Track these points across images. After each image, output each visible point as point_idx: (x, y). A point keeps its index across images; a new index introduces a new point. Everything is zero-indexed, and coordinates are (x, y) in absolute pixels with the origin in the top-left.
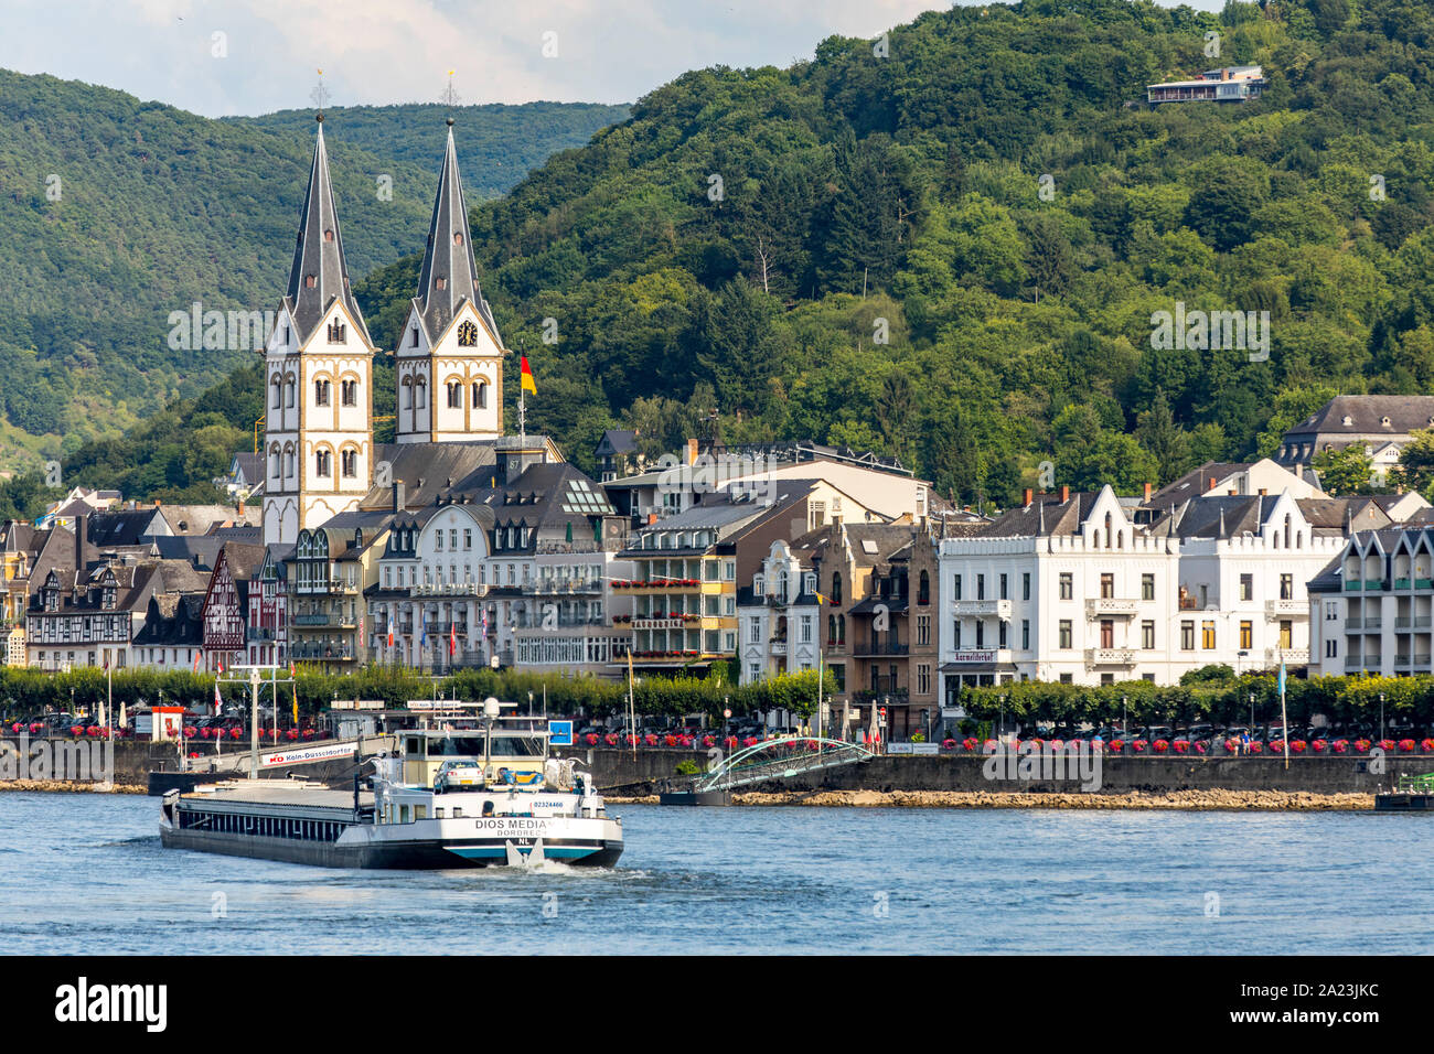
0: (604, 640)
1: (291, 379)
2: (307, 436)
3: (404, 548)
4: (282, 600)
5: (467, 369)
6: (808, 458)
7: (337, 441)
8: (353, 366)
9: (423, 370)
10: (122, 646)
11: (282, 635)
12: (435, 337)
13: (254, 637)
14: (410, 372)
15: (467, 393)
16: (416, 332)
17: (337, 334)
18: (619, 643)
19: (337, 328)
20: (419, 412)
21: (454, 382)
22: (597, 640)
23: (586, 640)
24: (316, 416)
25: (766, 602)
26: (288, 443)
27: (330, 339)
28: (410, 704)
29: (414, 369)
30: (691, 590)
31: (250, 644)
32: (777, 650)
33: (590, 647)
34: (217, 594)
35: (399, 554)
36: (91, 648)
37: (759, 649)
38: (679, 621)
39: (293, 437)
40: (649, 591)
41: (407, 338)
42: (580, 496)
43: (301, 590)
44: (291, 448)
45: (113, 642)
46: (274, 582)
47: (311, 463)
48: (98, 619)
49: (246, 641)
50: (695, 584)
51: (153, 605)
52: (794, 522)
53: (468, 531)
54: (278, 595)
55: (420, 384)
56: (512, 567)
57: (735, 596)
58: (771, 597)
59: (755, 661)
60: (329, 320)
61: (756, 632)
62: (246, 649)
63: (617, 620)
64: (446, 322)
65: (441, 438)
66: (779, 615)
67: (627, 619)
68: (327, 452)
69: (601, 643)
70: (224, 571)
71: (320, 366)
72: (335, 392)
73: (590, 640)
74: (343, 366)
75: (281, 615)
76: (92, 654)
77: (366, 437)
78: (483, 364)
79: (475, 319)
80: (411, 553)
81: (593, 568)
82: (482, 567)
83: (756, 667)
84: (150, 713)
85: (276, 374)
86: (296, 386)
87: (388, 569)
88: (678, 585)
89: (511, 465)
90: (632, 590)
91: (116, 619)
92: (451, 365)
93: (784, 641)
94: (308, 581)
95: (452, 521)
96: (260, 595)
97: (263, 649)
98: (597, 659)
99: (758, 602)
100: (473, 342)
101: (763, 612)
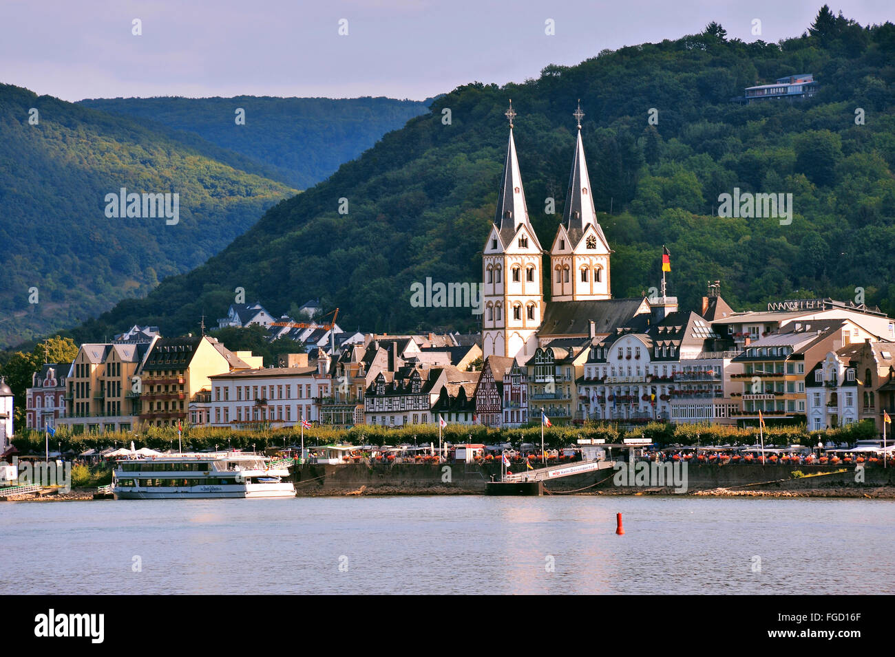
0: (723, 406)
1: (499, 267)
2: (509, 298)
3: (599, 357)
4: (524, 386)
5: (591, 261)
6: (829, 307)
7: (525, 301)
8: (532, 260)
9: (568, 262)
10: (424, 412)
11: (524, 405)
12: (574, 245)
13: (507, 406)
14: (560, 263)
15: (591, 274)
16: (563, 242)
17: (524, 243)
18: (731, 407)
19: (523, 240)
20: (565, 284)
21: (584, 268)
22: (720, 406)
23: (714, 406)
24: (513, 287)
25: (824, 385)
26: (498, 302)
27: (519, 246)
28: (626, 441)
29: (562, 261)
30: (779, 379)
31: (504, 410)
32: (831, 410)
33: (717, 409)
34: (484, 384)
35: (596, 361)
36: (405, 414)
37: (820, 410)
38: (772, 395)
39: (501, 299)
41: (557, 245)
42: (700, 329)
43: (537, 381)
44: (499, 305)
45: (419, 410)
46: (519, 376)
47: (511, 312)
48: (410, 398)
49: (502, 408)
50: (781, 374)
51: (444, 390)
52: (835, 342)
53: (637, 348)
54: (522, 384)
55: (565, 269)
56: (656, 367)
57: (804, 381)
58: (826, 382)
59: (817, 417)
60: (518, 236)
61: (818, 403)
62: (502, 413)
63: (733, 395)
64: (580, 236)
65: (578, 298)
66: (832, 392)
67: (739, 395)
68: (519, 307)
69: (722, 407)
70: (488, 371)
71: (514, 260)
72: (523, 274)
73: (716, 406)
74: (526, 260)
75: (524, 395)
76: (405, 417)
77: (539, 298)
78: (599, 259)
80: (603, 360)
81: (716, 367)
82: (647, 367)
83: (818, 420)
84: (465, 448)
85: (490, 264)
86: (502, 272)
87: (589, 369)
88: (771, 375)
89: (659, 313)
90: (742, 379)
91: (421, 398)
92: (582, 259)
93: (836, 405)
94: (542, 376)
95: (629, 343)
96: (511, 384)
97: (512, 413)
98: (720, 416)
99: (820, 385)
100: (594, 247)
101: (822, 390)
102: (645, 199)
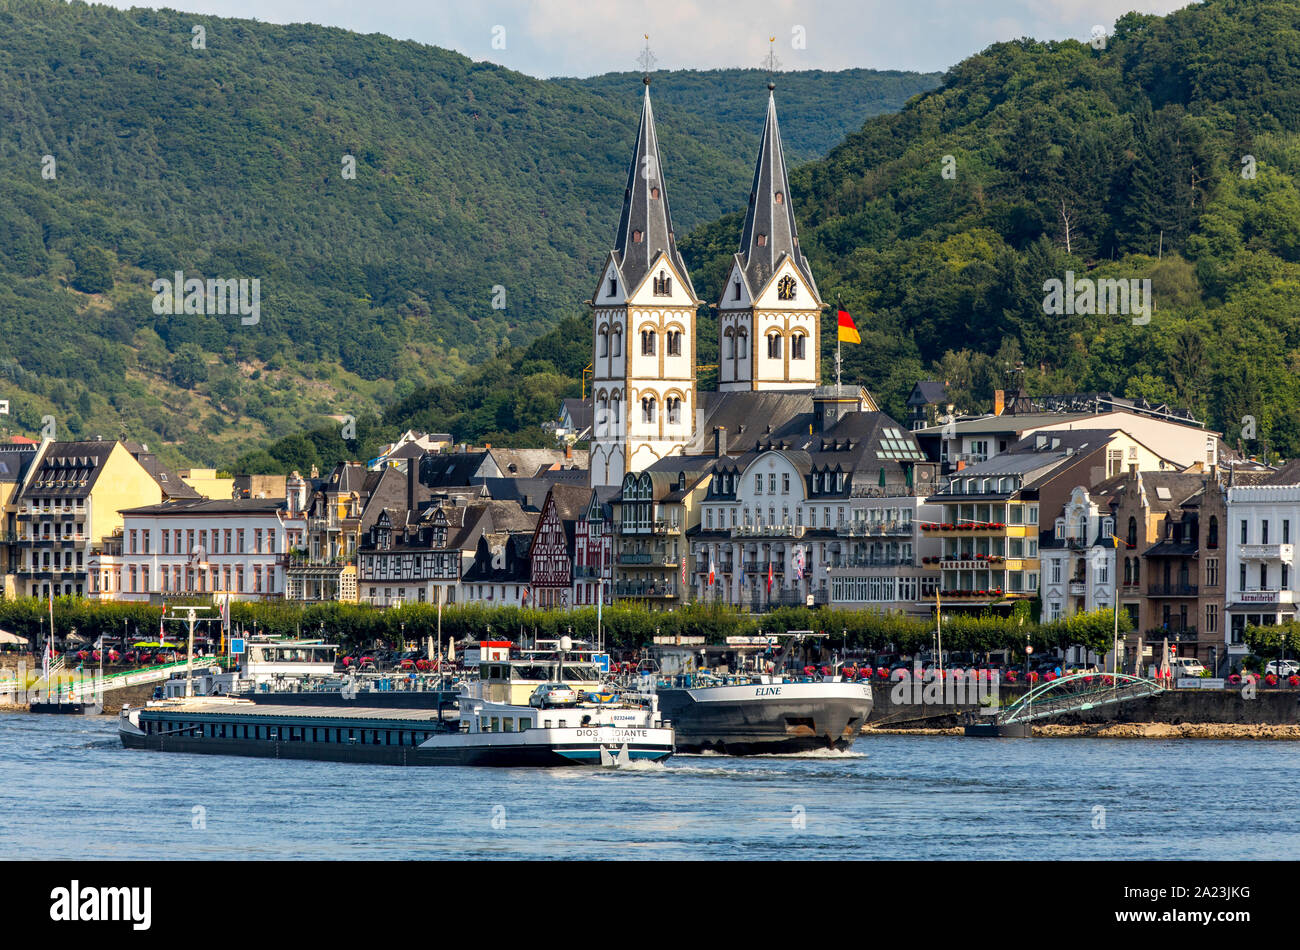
0: (914, 580)
1: (619, 329)
2: (634, 384)
3: (725, 491)
4: (608, 540)
5: (787, 322)
6: (1107, 409)
7: (662, 388)
8: (678, 317)
9: (745, 322)
10: (451, 583)
11: (607, 573)
12: (757, 291)
13: (580, 575)
14: (733, 324)
15: (787, 344)
16: (738, 286)
17: (662, 287)
18: (928, 583)
19: (662, 281)
20: (740, 362)
21: (774, 333)
22: (907, 580)
23: (897, 579)
24: (642, 365)
25: (1066, 545)
26: (615, 390)
27: (655, 292)
28: (729, 640)
29: (736, 321)
30: (997, 533)
31: (576, 582)
32: (1076, 590)
33: (901, 586)
34: (545, 534)
35: (721, 496)
36: (421, 585)
37: (1059, 589)
38: (985, 562)
39: (620, 385)
40: (956, 534)
41: (730, 291)
42: (893, 444)
43: (626, 531)
44: (617, 395)
45: (443, 579)
46: (600, 522)
47: (637, 409)
48: (429, 557)
49: (572, 579)
50: (1000, 527)
51: (483, 546)
52: (1094, 470)
53: (786, 475)
54: (603, 535)
55: (742, 335)
56: (827, 509)
57: (1037, 538)
58: (1071, 540)
59: (1055, 601)
60: (655, 273)
61: (1057, 573)
62: (572, 586)
63: (926, 561)
64: (767, 277)
65: (762, 387)
66: (1078, 557)
67: (936, 560)
68: (652, 399)
69: (910, 583)
70: (552, 512)
71: (646, 317)
72: (660, 342)
73: (901, 580)
74: (668, 317)
75: (607, 555)
76: (422, 591)
77: (690, 385)
78: (802, 317)
79: (794, 274)
80: (731, 496)
81: (905, 511)
82: (800, 510)
83: (1057, 606)
84: (478, 648)
85: (604, 324)
86: (623, 337)
87: (710, 511)
88: (984, 528)
89: (828, 413)
90: (941, 533)
91: (446, 557)
92: (771, 317)
93: (1083, 582)
94: (633, 522)
95: (771, 465)
96: (586, 535)
97: (588, 586)
98: (907, 598)
99: (1059, 545)
100: (792, 296)
101: (1063, 554)
102: (1211, 235)
